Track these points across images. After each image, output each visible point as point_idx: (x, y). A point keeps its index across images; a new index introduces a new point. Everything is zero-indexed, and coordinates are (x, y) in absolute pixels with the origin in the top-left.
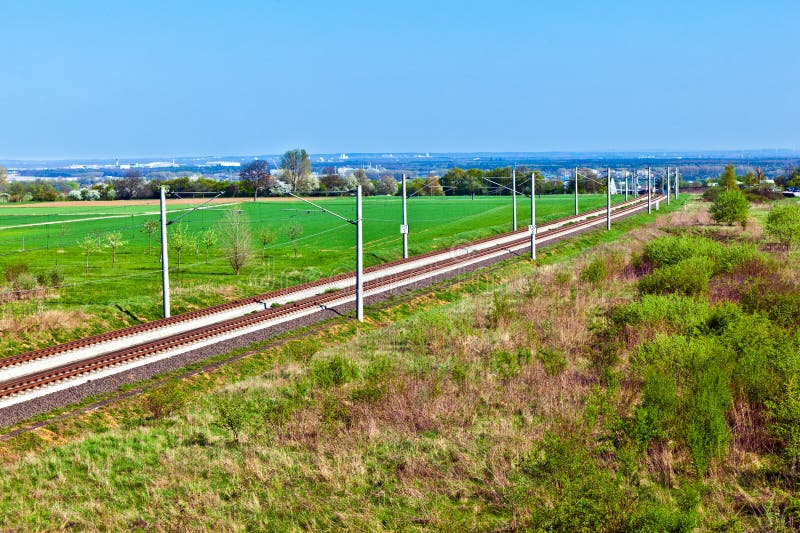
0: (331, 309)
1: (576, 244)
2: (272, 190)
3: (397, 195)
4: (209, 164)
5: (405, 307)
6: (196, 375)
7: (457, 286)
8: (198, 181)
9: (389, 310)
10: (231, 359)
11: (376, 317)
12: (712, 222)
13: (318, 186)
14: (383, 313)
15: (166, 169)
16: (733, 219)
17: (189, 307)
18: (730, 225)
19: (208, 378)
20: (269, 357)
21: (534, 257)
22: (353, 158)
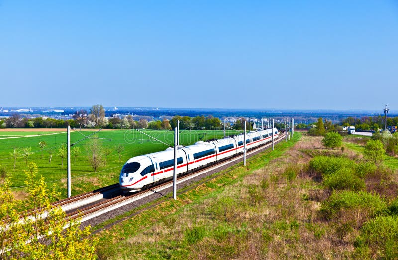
0: (158, 193)
1: (261, 157)
2: (85, 125)
3: (148, 128)
4: (48, 111)
5: (194, 192)
6: (102, 231)
7: (214, 180)
8: (47, 120)
9: (187, 194)
10: (117, 222)
11: (181, 197)
12: (323, 147)
13: (108, 123)
14: (185, 195)
15: (27, 113)
16: (334, 146)
17: (77, 189)
18: (333, 149)
19: (109, 233)
20: (136, 220)
21: (245, 164)
22: (120, 109)
